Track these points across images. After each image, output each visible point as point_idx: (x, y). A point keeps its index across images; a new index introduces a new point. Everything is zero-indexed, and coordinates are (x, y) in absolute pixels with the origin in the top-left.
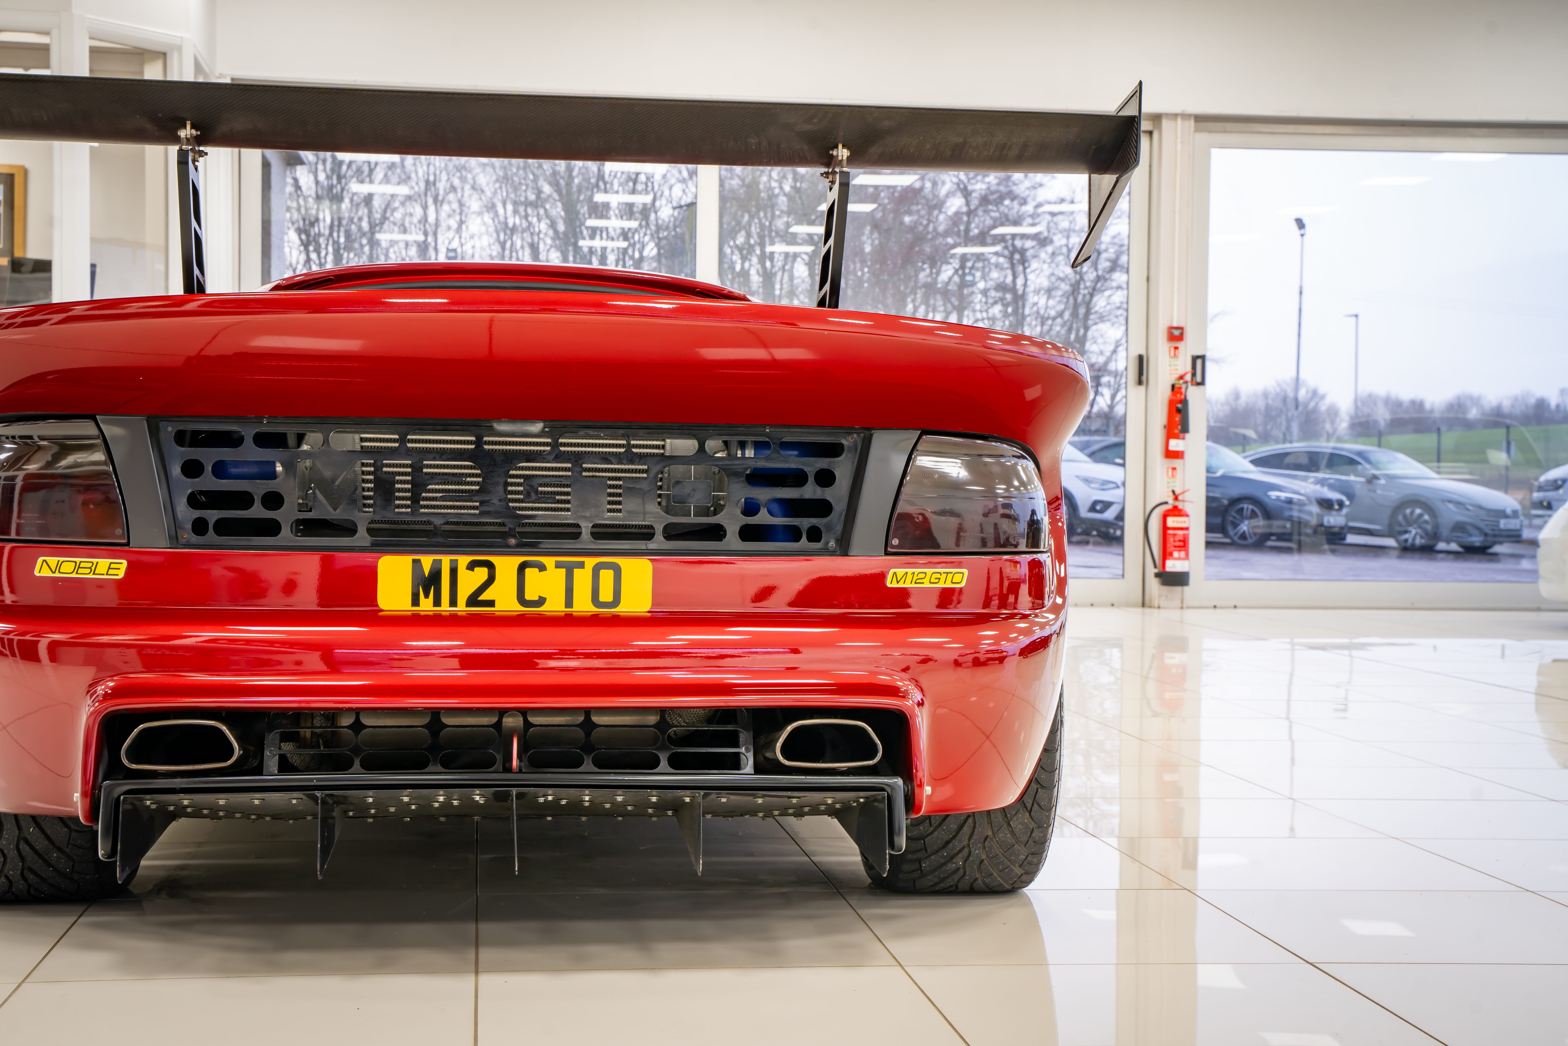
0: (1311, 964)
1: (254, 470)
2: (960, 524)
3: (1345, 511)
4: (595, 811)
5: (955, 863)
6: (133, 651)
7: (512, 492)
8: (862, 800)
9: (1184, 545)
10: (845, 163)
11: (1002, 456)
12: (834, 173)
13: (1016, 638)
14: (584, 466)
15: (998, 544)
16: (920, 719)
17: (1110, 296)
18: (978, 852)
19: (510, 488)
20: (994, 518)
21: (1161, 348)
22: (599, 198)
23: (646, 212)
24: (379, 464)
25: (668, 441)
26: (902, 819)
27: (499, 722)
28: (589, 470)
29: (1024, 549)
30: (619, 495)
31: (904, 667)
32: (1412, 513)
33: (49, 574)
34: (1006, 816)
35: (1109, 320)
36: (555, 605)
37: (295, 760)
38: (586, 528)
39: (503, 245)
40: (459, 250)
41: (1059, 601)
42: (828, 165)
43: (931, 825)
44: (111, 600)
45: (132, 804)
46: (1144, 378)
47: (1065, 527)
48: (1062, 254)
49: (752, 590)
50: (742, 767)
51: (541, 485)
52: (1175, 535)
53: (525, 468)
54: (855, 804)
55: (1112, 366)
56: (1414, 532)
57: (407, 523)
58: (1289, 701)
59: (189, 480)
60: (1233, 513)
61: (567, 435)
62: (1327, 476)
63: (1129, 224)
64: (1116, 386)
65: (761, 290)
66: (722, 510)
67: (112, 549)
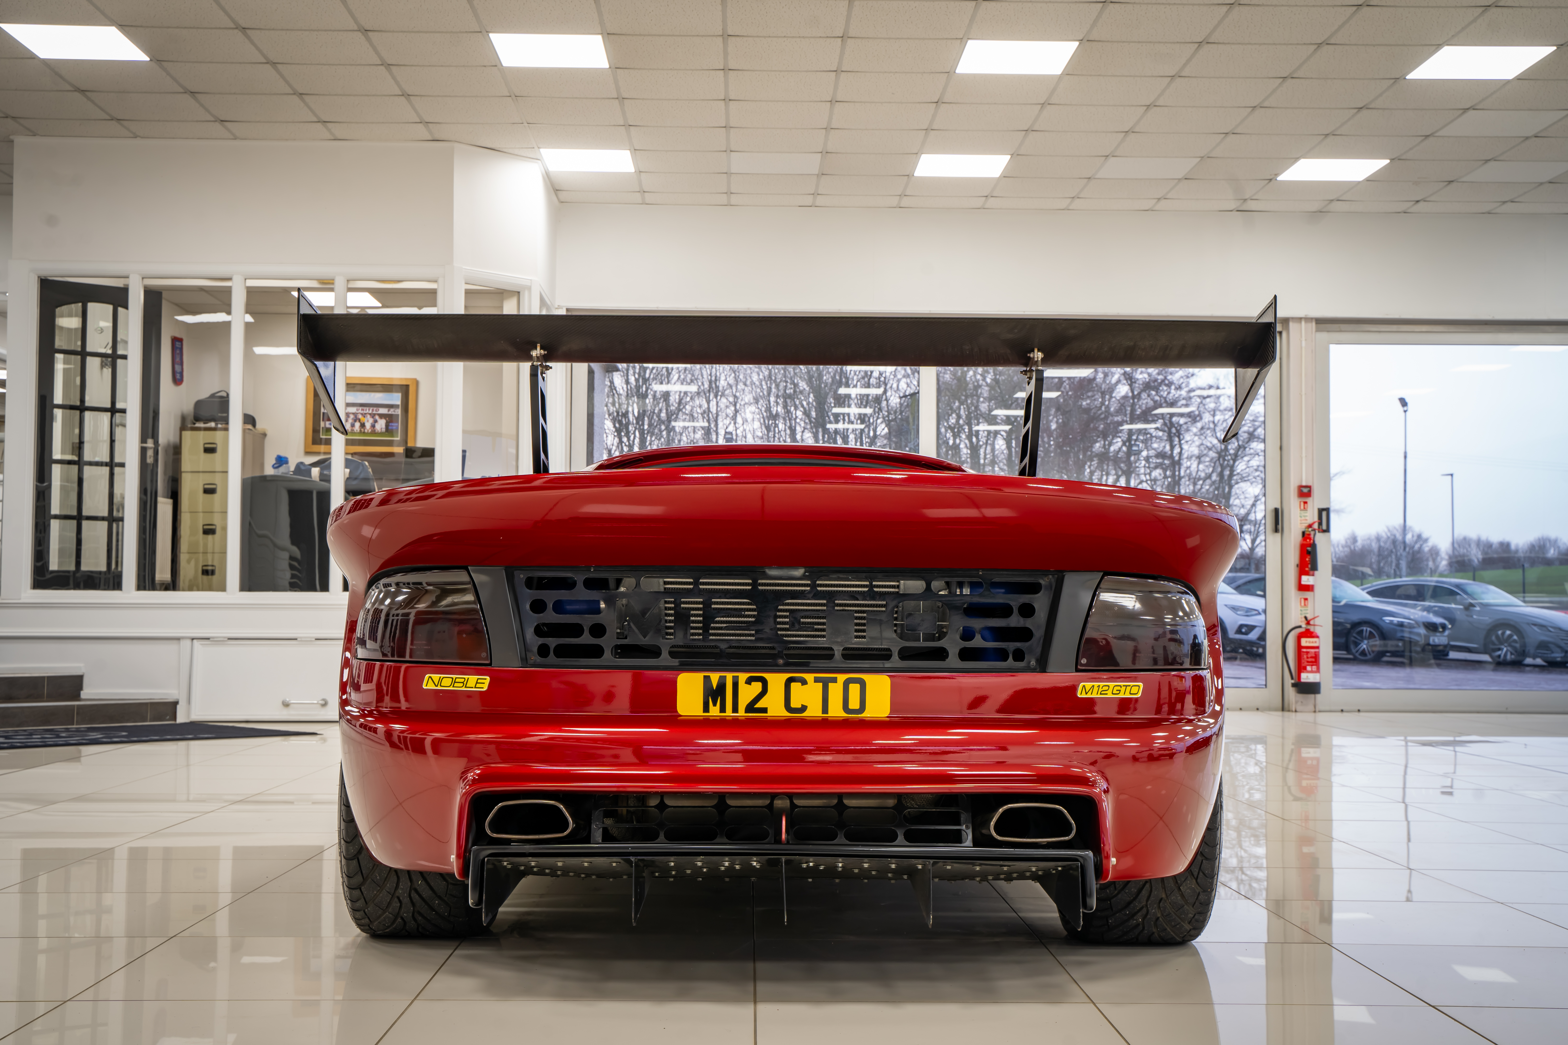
0: (1433, 1007)
1: (583, 607)
2: (1136, 647)
3: (1447, 633)
4: (846, 874)
5: (1136, 920)
6: (493, 747)
7: (780, 623)
8: (1060, 869)
9: (1315, 660)
10: (1040, 363)
11: (1169, 592)
12: (1031, 371)
13: (1182, 739)
14: (836, 602)
15: (1167, 662)
16: (1106, 803)
17: (1248, 461)
18: (1154, 911)
19: (778, 620)
20: (1163, 642)
21: (1293, 504)
22: (842, 391)
23: (878, 399)
24: (678, 601)
25: (902, 582)
26: (1093, 885)
27: (772, 803)
28: (840, 605)
29: (1189, 667)
30: (864, 625)
31: (1092, 760)
32: (1503, 634)
33: (433, 687)
34: (1177, 882)
35: (1248, 480)
36: (814, 711)
37: (614, 832)
38: (838, 651)
39: (768, 428)
40: (734, 433)
41: (1218, 708)
42: (1026, 365)
43: (1115, 888)
44: (476, 707)
45: (493, 864)
46: (1280, 527)
47: (1221, 649)
48: (1208, 429)
49: (969, 698)
50: (964, 841)
51: (803, 617)
52: (1307, 653)
53: (791, 604)
54: (1054, 872)
55: (1252, 517)
56: (1505, 649)
57: (700, 647)
58: (1404, 788)
59: (536, 615)
60: (1355, 635)
61: (823, 578)
62: (1432, 604)
63: (1265, 404)
64: (1256, 532)
65: (969, 460)
66: (945, 637)
67: (478, 669)
